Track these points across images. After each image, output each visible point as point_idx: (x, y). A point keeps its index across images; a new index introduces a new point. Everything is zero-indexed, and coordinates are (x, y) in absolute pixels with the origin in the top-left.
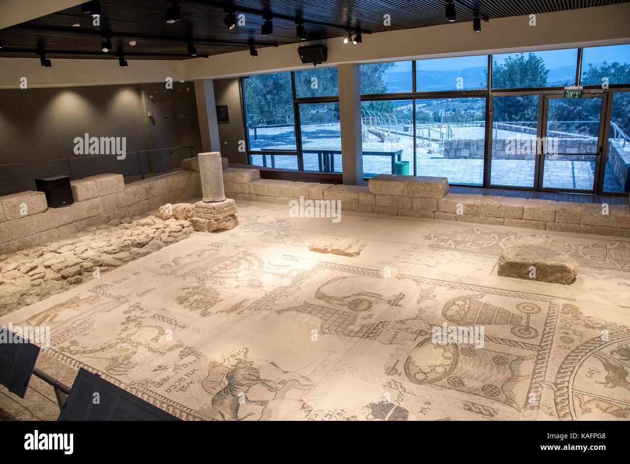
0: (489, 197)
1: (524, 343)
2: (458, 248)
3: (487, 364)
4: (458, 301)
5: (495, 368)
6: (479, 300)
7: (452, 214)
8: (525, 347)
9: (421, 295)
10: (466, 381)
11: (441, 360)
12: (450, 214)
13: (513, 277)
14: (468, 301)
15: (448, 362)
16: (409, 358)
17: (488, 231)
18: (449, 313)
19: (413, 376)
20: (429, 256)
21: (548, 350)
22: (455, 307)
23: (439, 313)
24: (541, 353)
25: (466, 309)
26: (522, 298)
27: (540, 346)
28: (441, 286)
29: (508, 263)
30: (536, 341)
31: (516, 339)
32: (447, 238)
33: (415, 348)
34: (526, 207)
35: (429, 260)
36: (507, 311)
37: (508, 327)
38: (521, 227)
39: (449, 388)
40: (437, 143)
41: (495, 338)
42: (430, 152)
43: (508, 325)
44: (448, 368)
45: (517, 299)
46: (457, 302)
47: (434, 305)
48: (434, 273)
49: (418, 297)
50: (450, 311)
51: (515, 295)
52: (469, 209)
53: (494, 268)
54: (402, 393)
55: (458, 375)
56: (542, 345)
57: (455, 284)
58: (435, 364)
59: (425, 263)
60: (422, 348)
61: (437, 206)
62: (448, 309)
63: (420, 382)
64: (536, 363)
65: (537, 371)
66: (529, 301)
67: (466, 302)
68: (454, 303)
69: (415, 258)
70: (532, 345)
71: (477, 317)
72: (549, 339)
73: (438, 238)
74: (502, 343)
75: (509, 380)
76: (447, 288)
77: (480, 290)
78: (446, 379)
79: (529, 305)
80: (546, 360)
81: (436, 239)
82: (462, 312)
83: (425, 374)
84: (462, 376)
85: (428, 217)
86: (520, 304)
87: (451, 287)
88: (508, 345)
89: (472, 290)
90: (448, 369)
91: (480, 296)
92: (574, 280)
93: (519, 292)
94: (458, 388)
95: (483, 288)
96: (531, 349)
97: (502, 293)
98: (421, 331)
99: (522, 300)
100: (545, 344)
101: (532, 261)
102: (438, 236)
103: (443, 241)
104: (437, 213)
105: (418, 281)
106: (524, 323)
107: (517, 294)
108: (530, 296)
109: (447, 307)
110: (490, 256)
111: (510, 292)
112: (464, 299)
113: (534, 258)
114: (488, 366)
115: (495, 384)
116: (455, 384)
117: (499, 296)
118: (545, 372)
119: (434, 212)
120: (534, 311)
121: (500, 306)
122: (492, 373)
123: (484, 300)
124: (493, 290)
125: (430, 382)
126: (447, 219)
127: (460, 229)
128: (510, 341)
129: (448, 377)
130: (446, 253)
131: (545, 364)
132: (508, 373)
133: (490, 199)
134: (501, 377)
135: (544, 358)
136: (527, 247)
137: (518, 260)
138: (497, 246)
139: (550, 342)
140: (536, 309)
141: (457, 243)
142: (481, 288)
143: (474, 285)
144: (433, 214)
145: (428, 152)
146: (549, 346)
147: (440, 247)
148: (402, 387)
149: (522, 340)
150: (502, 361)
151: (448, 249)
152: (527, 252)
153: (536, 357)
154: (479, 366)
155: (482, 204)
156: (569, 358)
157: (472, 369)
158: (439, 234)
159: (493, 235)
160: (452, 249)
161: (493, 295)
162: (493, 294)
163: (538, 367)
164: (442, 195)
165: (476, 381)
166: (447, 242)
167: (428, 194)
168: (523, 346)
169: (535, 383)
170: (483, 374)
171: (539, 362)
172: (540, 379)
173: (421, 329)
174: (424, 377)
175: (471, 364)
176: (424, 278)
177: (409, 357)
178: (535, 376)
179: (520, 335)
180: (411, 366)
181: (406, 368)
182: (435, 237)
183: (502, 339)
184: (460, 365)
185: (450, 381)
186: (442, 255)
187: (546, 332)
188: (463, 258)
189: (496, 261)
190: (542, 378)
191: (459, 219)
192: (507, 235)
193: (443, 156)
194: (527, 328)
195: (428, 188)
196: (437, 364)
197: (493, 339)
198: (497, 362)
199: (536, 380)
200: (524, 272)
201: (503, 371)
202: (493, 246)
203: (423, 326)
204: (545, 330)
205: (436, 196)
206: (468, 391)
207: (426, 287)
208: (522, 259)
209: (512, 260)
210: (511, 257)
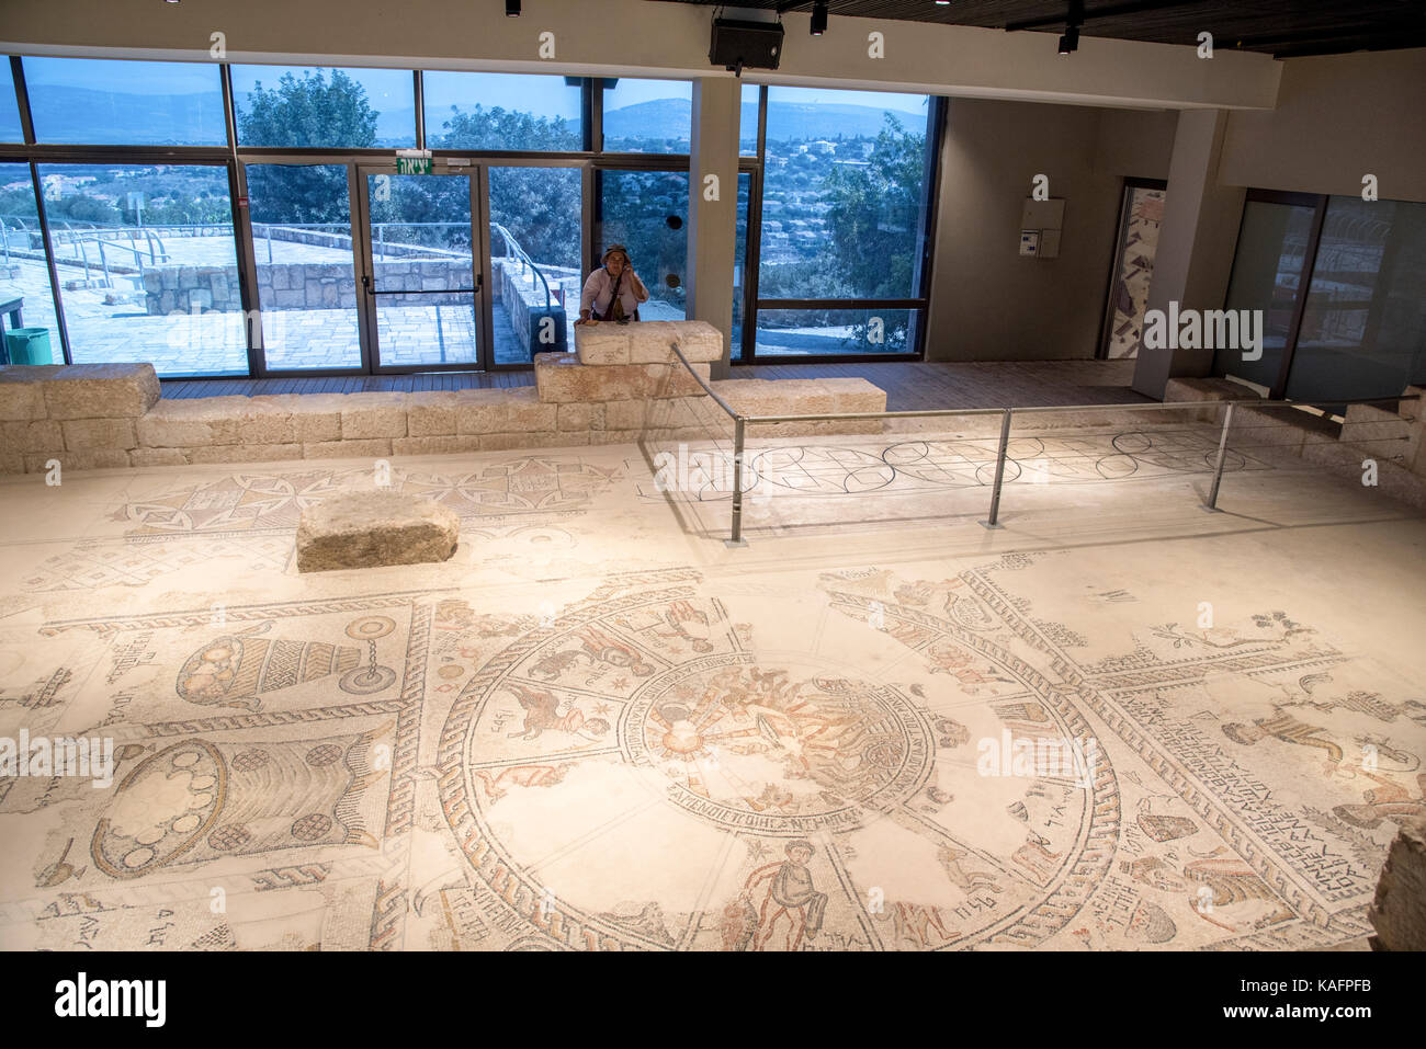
0: (260, 400)
1: (369, 704)
2: (201, 527)
3: (295, 773)
4: (214, 652)
5: (314, 776)
6: (262, 636)
7: (177, 450)
8: (373, 711)
9: (116, 662)
10: (253, 829)
11: (188, 800)
12: (171, 451)
13: (332, 569)
14: (236, 646)
15: (206, 798)
16: (101, 823)
17: (268, 478)
18: (192, 687)
19: (119, 864)
20: (128, 559)
21: (418, 704)
22: (208, 668)
23: (168, 691)
24: (404, 713)
25: (234, 665)
26: (355, 609)
27: (401, 699)
28: (166, 626)
29: (315, 541)
30: (392, 693)
31: (351, 699)
32: (171, 509)
33: (115, 795)
34: (345, 412)
35: (128, 570)
36: (327, 646)
37: (335, 677)
38: (342, 455)
39: (215, 858)
40: (127, 279)
41: (307, 712)
42: (109, 302)
43: (334, 675)
44: (206, 813)
45: (345, 614)
46: (212, 655)
47: (153, 677)
48: (144, 601)
49: (109, 668)
50: (194, 680)
51: (340, 607)
52: (217, 433)
53: (289, 559)
54: (93, 916)
55: (232, 821)
56: (406, 696)
57: (201, 613)
58: (172, 813)
59: (120, 579)
60: (136, 788)
61: (135, 435)
62: (190, 676)
63: (138, 873)
64: (398, 737)
65: (400, 753)
66: (372, 613)
67: (231, 650)
68: (203, 659)
69: (91, 574)
70: (386, 702)
71: (261, 676)
72: (419, 679)
73: (147, 512)
74: (323, 716)
75: (347, 791)
76: (181, 628)
77: (262, 614)
78: (205, 839)
79: (372, 620)
80: (416, 723)
81: (143, 515)
82: (225, 676)
83: (150, 847)
84: (243, 820)
85: (117, 464)
86: (354, 623)
87: (191, 622)
88: (337, 717)
89: (244, 618)
90: (205, 818)
91: (262, 628)
92: (454, 548)
93: (349, 598)
94: (237, 850)
95: (268, 608)
96: (385, 711)
97: (311, 609)
98: (127, 748)
99: (356, 615)
100: (411, 691)
101: (365, 526)
102: (146, 509)
103: (160, 517)
104: (139, 452)
105: (103, 630)
106: (364, 661)
107: (344, 604)
108: (372, 601)
109: (187, 671)
110: (277, 532)
111: (329, 602)
112: (227, 643)
113: (368, 519)
114: (299, 777)
115: (319, 811)
116: (227, 844)
117: (307, 619)
118: (417, 749)
119: (128, 451)
120: (383, 631)
121: (310, 639)
122: (309, 790)
123: (273, 635)
124: (292, 608)
125: (165, 863)
126: (168, 464)
127: (202, 483)
128: (339, 708)
129: (209, 833)
130: (170, 545)
131: (416, 733)
132: (344, 777)
133: (263, 404)
134: (329, 790)
135: (412, 721)
136: (353, 499)
137: (336, 531)
138: (292, 507)
139: (420, 686)
140: (387, 626)
141: (197, 516)
142: (263, 608)
143: (245, 607)
144: (126, 456)
145: (104, 300)
146: (420, 695)
147: (154, 534)
148: (90, 903)
149: (364, 699)
150: (328, 755)
151: (172, 534)
152: (354, 510)
153: (396, 725)
154: (279, 783)
155: (247, 416)
156: (459, 706)
157: (264, 796)
158: (150, 503)
159: (281, 483)
160: (187, 534)
161: (292, 619)
162: (294, 615)
163: (401, 744)
164: (144, 407)
165: (278, 819)
166: (172, 517)
167: (105, 407)
168: (368, 710)
169: (401, 777)
170: (290, 798)
171: (403, 733)
172: (408, 767)
173: (125, 744)
174: (149, 854)
175: (261, 784)
176: (119, 617)
177: (102, 820)
178: (399, 765)
179: (359, 688)
180: (109, 842)
181: (97, 850)
182: (139, 511)
183: (322, 709)
184: (233, 796)
185: (214, 841)
186: (163, 552)
187: (410, 669)
188: (214, 550)
189: (292, 541)
190: (413, 764)
191: (195, 460)
192: (312, 478)
193: (145, 311)
194: (373, 670)
195: (103, 392)
196: (179, 814)
197: (304, 715)
198: (317, 762)
199: (402, 771)
200: (354, 552)
201: (332, 775)
202: (281, 510)
203: (130, 734)
204: (407, 663)
205: (128, 410)
206: (262, 847)
207: (123, 638)
208: (344, 527)
209: (323, 533)
210: (322, 527)
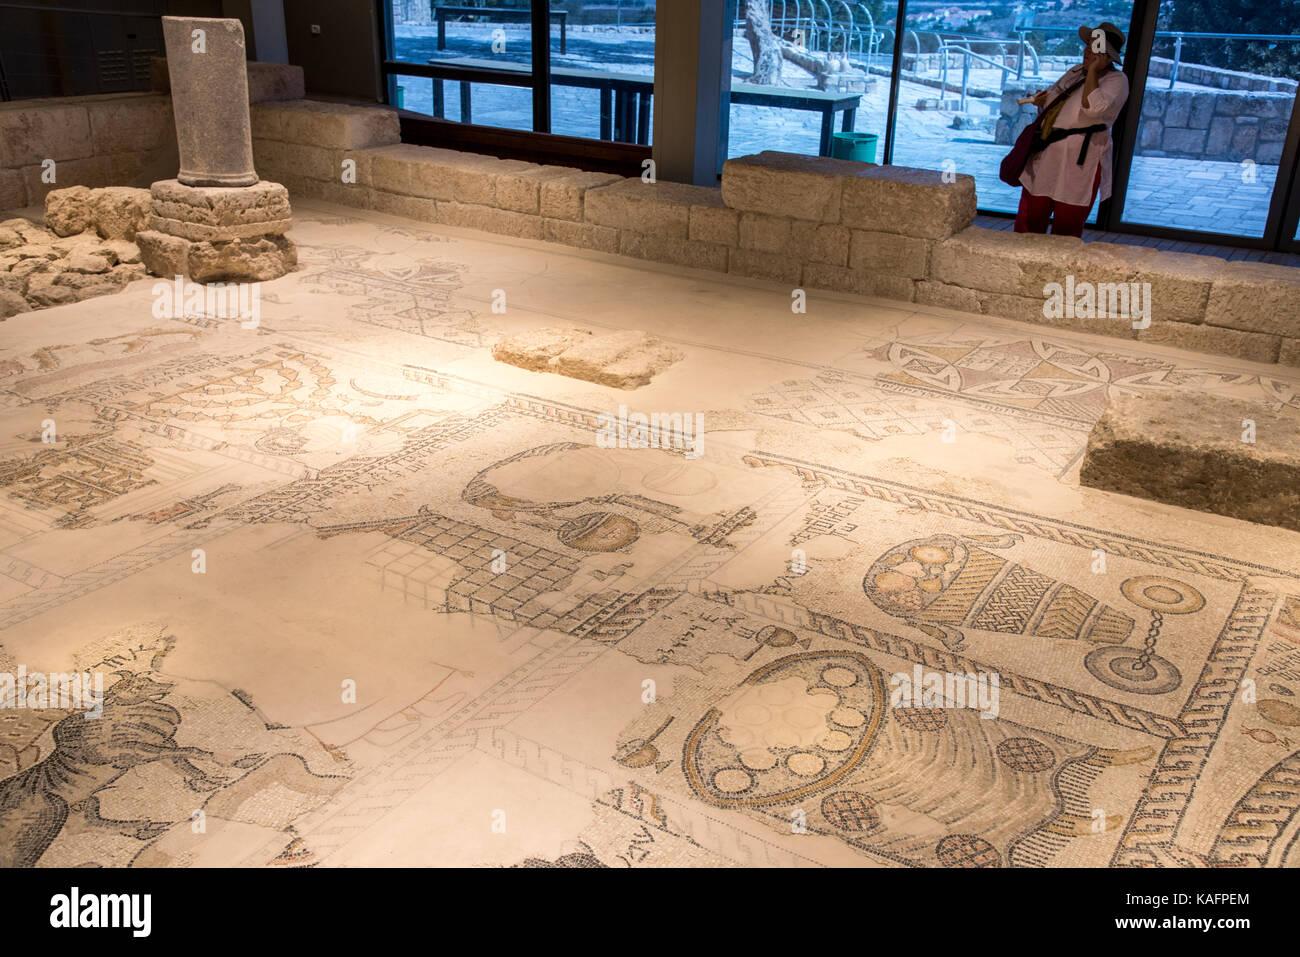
0: (1099, 247)
1: (1122, 708)
2: (969, 391)
3: (975, 762)
4: (928, 550)
5: (999, 780)
6: (997, 552)
7: (973, 292)
8: (1125, 721)
9: (808, 521)
10: (886, 814)
11: (820, 733)
12: (964, 292)
13: (1130, 493)
14: (959, 553)
15: (842, 741)
16: (712, 714)
17: (1080, 353)
18: (885, 584)
19: (707, 778)
20: (870, 405)
21: (1206, 741)
22: (912, 568)
23: (853, 580)
24: (1177, 746)
25: (947, 576)
26: (1147, 560)
27: (1178, 721)
28: (882, 497)
29: (1117, 444)
30: (1166, 706)
31: (1096, 689)
32: (940, 360)
33: (739, 686)
34: (1219, 283)
35: (864, 417)
36: (1086, 597)
37: (1080, 647)
38: (1195, 347)
39: (821, 832)
40: (987, 103)
41: (1024, 680)
42: (957, 124)
43: (1081, 642)
44: (834, 761)
45: (1128, 562)
46: (923, 554)
47: (843, 555)
48: (869, 460)
49: (797, 525)
50: (890, 577)
51: (1123, 549)
53: (1072, 462)
54: (652, 830)
55: (863, 789)
56: (1188, 719)
57: (930, 496)
58: (795, 741)
59: (851, 426)
60: (766, 687)
62: (887, 570)
63: (724, 801)
64: (1154, 780)
65: (1150, 808)
66: (1171, 573)
67: (951, 556)
68: (910, 555)
69: (822, 410)
70: (1152, 716)
71: (977, 605)
72: (1219, 702)
73: (911, 357)
74: (1045, 697)
75: (1042, 826)
76: (900, 506)
77: (1008, 522)
78: (820, 797)
79: (1167, 584)
80: (1193, 771)
81: (906, 360)
82: (931, 586)
83: (751, 773)
84: (877, 796)
85: (899, 296)
86: (1137, 579)
87: (914, 503)
88: (1064, 706)
89: (982, 520)
90: (831, 767)
91: (1002, 541)
93: (1142, 541)
94: (854, 836)
95: (1020, 517)
96: (1144, 729)
97: (1082, 539)
98: (777, 631)
99: (1144, 568)
100: (1199, 717)
101: (1200, 443)
102: (911, 353)
103: (925, 367)
104: (927, 286)
105: (809, 478)
106: (1136, 639)
107: (1127, 546)
108: (1175, 557)
109: (886, 563)
110: (1067, 423)
111: (1109, 537)
112: (949, 544)
113: (1210, 435)
114: (978, 770)
115: (988, 836)
116: (843, 819)
117: (1071, 550)
118: (1182, 814)
119: (916, 281)
120: (1181, 606)
121: (1065, 579)
122: (985, 797)
123: (1013, 555)
124: (1053, 528)
125: (758, 805)
126: (957, 308)
127: (990, 340)
128: (1073, 694)
129: (828, 792)
130: (924, 403)
131: (1186, 787)
132: (1045, 803)
133: (1099, 251)
134: (1015, 813)
135: (1187, 764)
137: (1152, 439)
138: (1100, 397)
139: (1218, 713)
140: (1189, 601)
141: (969, 377)
142: (1014, 516)
143: (989, 506)
144: (911, 288)
145: (951, 123)
146: (1213, 728)
147: (910, 384)
148: (656, 811)
149: (1117, 696)
150: (1033, 758)
151: (932, 391)
152: (1191, 417)
153: (1156, 759)
154: (945, 767)
155: (1074, 263)
157: (918, 775)
158: (920, 348)
159: (1094, 362)
160: (949, 395)
161: (1048, 543)
162: (1052, 538)
163: (1156, 793)
165: (925, 819)
166: (939, 371)
167: (903, 221)
168: (1118, 716)
169: (1137, 848)
170: (953, 796)
171: (1164, 776)
172: (1156, 837)
173: (778, 625)
174: (745, 783)
175: (922, 755)
176: (833, 470)
177: (713, 710)
178: (1141, 825)
179: (1114, 677)
180: (709, 742)
181: (692, 746)
182: (903, 353)
183: (1046, 685)
184: (878, 754)
185: (829, 807)
186: (913, 408)
187: (1208, 679)
188: (976, 423)
189: (1084, 440)
190: (1166, 836)
191: (992, 309)
192: (1140, 367)
193: (992, 138)
194: (1146, 658)
196: (802, 746)
197: (1017, 683)
198: (1011, 760)
199: (1142, 839)
200: (1171, 478)
201: (1026, 791)
202: (1084, 396)
203: (789, 616)
204: (1206, 670)
205: (929, 229)
206: (887, 849)
207: (829, 496)
208: (1167, 435)
209: (1133, 436)
210: (1132, 427)
